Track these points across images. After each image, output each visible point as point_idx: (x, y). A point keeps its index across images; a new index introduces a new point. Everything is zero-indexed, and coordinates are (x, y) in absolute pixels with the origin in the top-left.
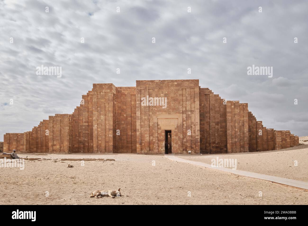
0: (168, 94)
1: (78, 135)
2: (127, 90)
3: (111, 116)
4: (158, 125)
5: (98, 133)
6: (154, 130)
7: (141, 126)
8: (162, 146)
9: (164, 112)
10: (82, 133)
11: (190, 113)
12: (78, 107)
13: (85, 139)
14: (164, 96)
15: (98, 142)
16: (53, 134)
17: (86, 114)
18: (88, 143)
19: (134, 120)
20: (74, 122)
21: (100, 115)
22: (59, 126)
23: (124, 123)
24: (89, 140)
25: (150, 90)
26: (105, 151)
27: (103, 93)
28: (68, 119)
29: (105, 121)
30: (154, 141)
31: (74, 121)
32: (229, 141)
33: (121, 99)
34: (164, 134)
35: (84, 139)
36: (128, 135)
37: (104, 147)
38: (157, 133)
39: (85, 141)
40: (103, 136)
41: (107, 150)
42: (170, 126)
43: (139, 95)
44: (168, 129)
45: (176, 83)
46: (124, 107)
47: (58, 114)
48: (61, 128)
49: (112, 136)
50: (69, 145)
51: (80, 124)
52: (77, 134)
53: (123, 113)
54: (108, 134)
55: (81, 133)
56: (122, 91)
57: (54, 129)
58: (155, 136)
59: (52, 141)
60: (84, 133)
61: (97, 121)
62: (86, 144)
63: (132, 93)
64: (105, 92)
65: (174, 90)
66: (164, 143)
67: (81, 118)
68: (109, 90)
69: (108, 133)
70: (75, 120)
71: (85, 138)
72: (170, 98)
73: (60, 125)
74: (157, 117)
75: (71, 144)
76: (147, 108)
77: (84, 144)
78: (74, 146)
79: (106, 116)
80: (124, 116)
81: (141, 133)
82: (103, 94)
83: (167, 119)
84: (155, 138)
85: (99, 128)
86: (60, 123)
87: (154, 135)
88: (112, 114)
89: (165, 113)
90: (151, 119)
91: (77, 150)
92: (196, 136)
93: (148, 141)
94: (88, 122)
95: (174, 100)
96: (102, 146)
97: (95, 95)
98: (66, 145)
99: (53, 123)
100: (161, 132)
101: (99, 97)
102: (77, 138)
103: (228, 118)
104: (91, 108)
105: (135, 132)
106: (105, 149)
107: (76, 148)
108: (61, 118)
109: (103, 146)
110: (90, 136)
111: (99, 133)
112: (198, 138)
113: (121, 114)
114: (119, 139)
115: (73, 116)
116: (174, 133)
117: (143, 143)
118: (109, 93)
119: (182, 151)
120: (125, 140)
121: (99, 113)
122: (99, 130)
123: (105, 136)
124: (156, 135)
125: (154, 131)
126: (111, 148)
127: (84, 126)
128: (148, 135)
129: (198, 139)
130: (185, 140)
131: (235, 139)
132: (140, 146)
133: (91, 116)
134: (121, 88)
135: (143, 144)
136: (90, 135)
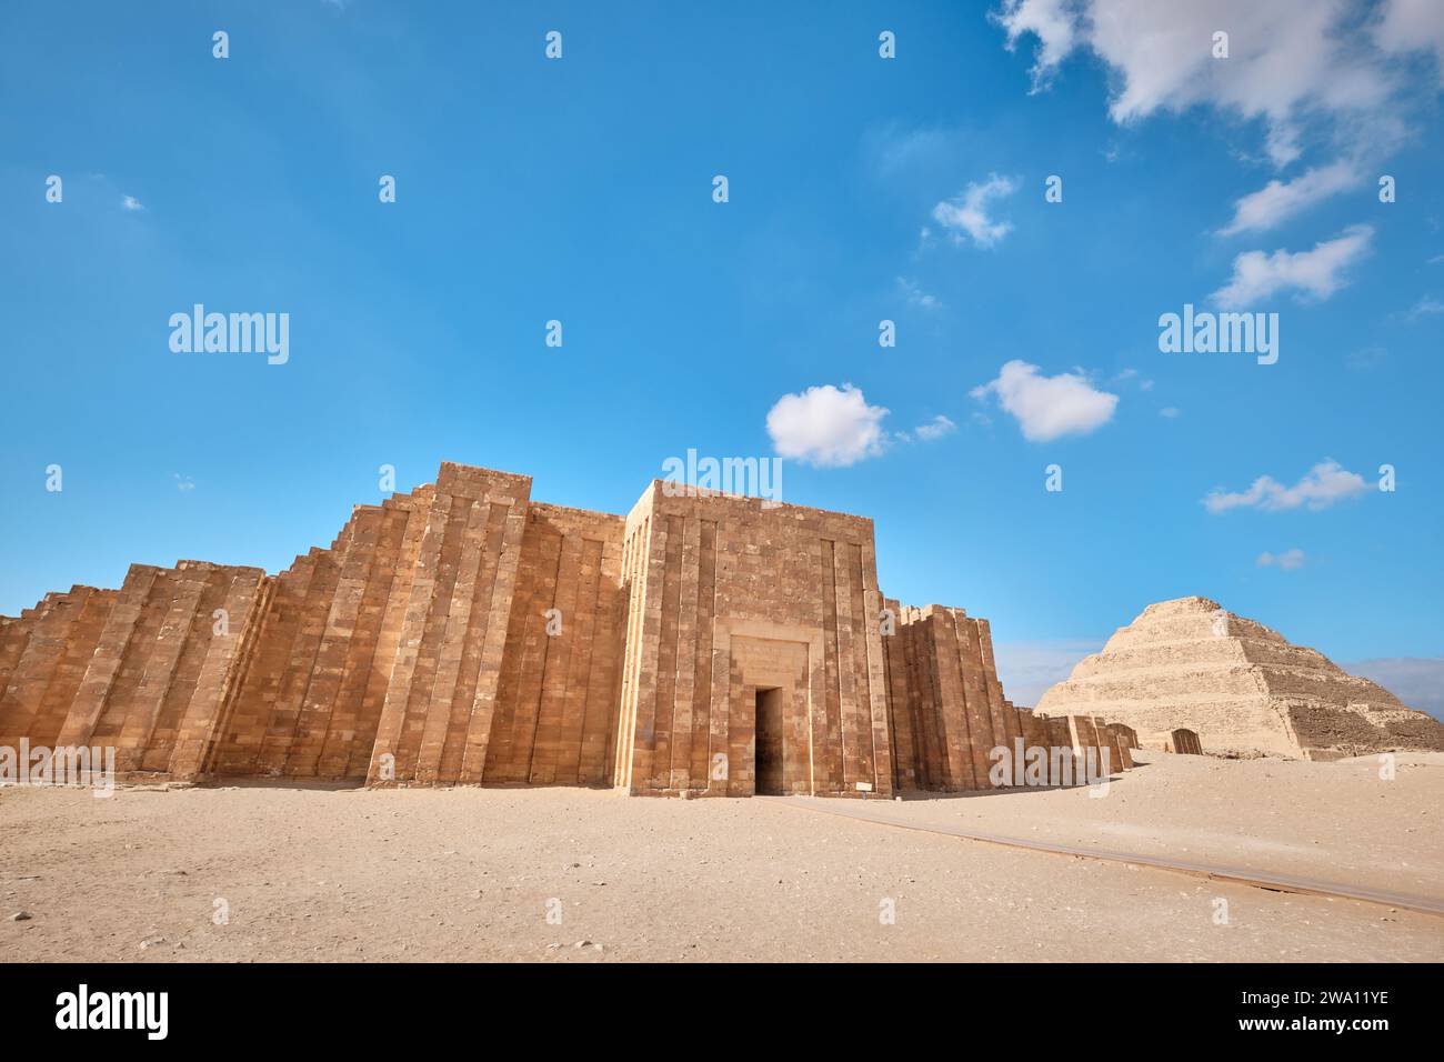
0: (774, 549)
1: (275, 683)
2: (571, 520)
3: (501, 604)
4: (733, 664)
5: (419, 678)
6: (713, 685)
7: (659, 660)
8: (745, 757)
9: (759, 612)
10: (306, 675)
11: (849, 629)
12: (321, 550)
13: (317, 706)
14: (758, 552)
15: (406, 726)
16: (121, 668)
17: (358, 585)
18: (329, 729)
19: (583, 638)
20: (277, 616)
21: (446, 595)
22: (185, 623)
23: (534, 644)
24: (336, 714)
25: (708, 525)
26: (436, 773)
27: (481, 504)
28: (252, 596)
29: (470, 625)
30: (713, 731)
31: (273, 611)
32: (953, 745)
33: (539, 549)
34: (752, 703)
35: (309, 707)
36: (550, 699)
37: (439, 753)
38: (726, 698)
39: (311, 713)
40: (443, 697)
41: (451, 770)
42: (776, 671)
43: (662, 533)
44: (766, 682)
45: (800, 517)
46: (547, 580)
47: (199, 563)
48: (194, 635)
49: (489, 698)
50: (210, 735)
51: (307, 631)
52: (272, 676)
53: (538, 602)
54: (473, 689)
55: (298, 675)
56: (550, 520)
57: (143, 636)
58: (718, 708)
59: (100, 705)
60: (318, 677)
61: (427, 621)
62: (313, 732)
63: (591, 533)
64: (492, 504)
65: (794, 538)
66: (752, 747)
67: (322, 603)
68: (513, 500)
69: (472, 683)
70: (285, 607)
71: (314, 702)
72: (781, 566)
73: (194, 620)
74: (728, 630)
75: (223, 726)
76: (691, 591)
77: (298, 732)
78: (234, 737)
79: (479, 605)
80: (539, 615)
81: (657, 694)
82: (483, 508)
83: (768, 644)
84: (717, 717)
85: (430, 657)
86: (198, 611)
87: (713, 708)
88: (510, 600)
89: (762, 616)
90: (704, 636)
91: (245, 762)
92: (876, 720)
93: (685, 731)
94: (354, 625)
95: (796, 574)
96: (427, 748)
97: (444, 507)
98: (196, 733)
99: (145, 606)
100: (743, 693)
101: (456, 520)
102: (269, 696)
103: (942, 663)
104: (389, 566)
105: (578, 687)
106: (441, 762)
107: (246, 749)
108: (210, 585)
109: (433, 748)
110: (348, 693)
111: (423, 681)
112: (882, 730)
113: (528, 606)
114: (504, 715)
115: (279, 586)
116: (793, 704)
117: (662, 739)
118: (511, 511)
119: (825, 783)
120: (529, 719)
121: (443, 588)
122: (426, 665)
123: (454, 699)
124: (724, 707)
125: (716, 687)
126: (475, 760)
127: (329, 641)
128: (688, 705)
129: (882, 734)
130: (833, 736)
131: (966, 739)
132: (647, 752)
133: (376, 599)
134: (545, 507)
135: (662, 746)
136: (346, 689)
